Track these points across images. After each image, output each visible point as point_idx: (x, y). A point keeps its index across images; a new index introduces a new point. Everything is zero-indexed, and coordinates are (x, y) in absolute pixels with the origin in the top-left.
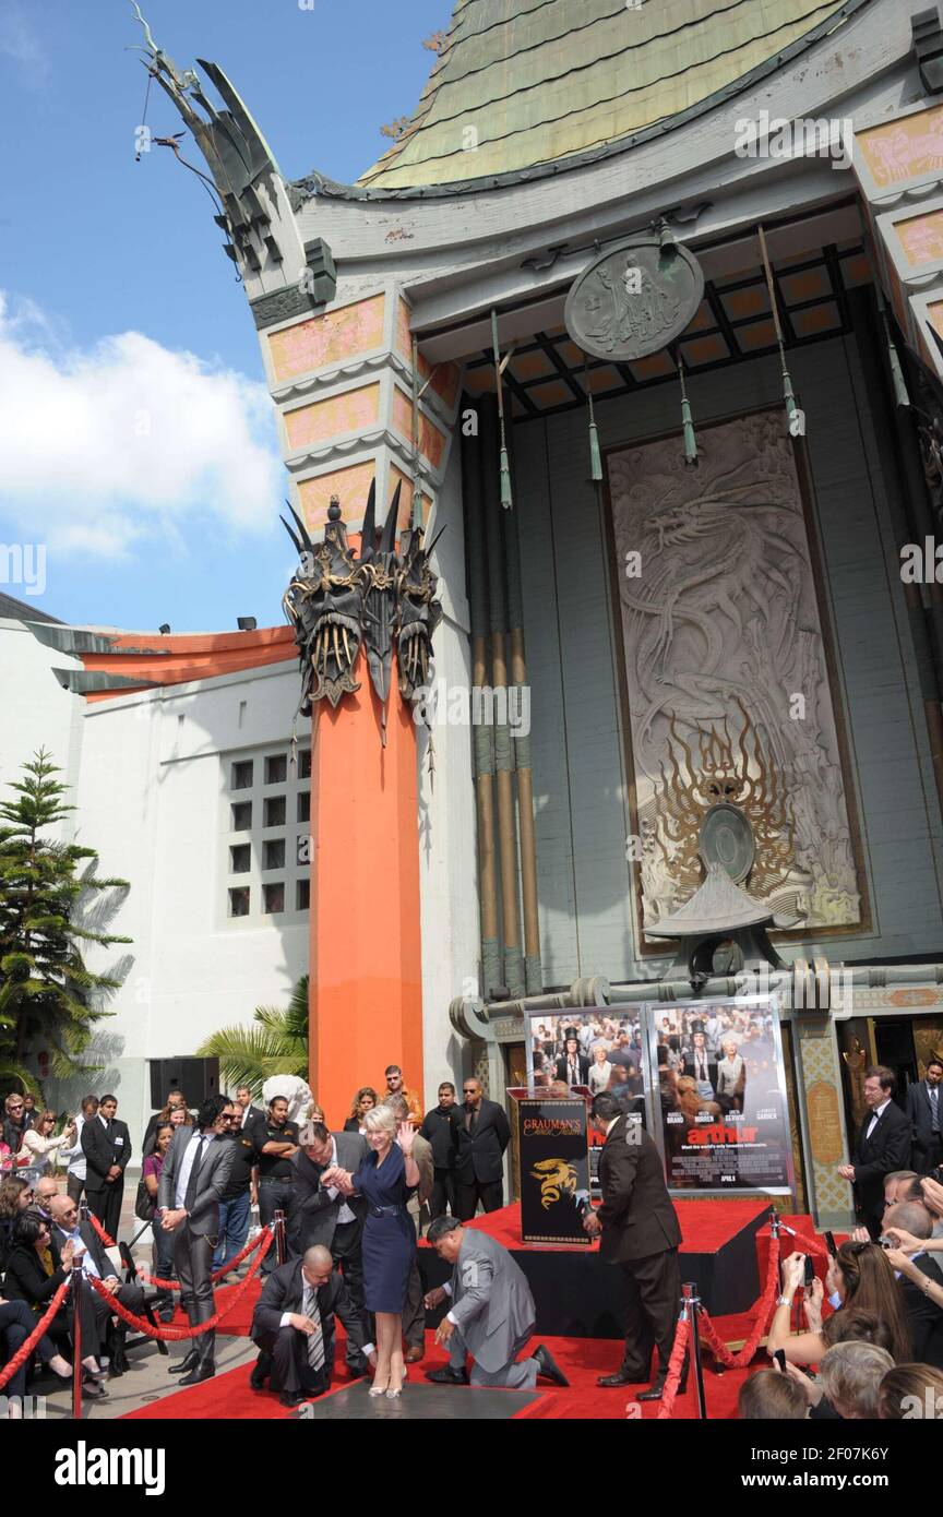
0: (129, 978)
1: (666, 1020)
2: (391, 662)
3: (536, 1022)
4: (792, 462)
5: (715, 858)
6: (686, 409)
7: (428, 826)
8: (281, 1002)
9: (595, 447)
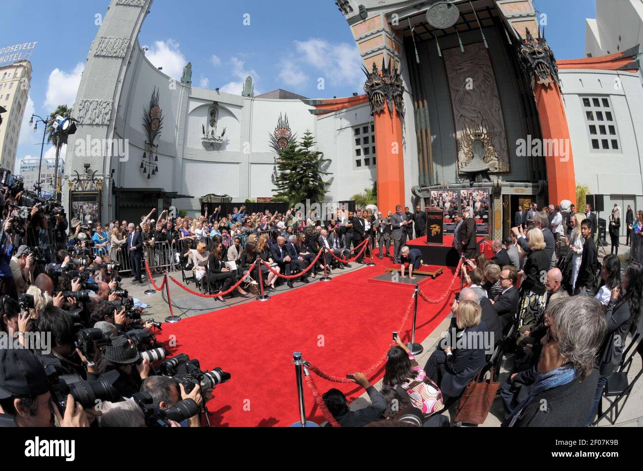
0: (333, 182)
1: (464, 193)
2: (393, 102)
3: (432, 192)
4: (488, 55)
5: (476, 153)
6: (460, 40)
7: (405, 143)
8: (371, 188)
9: (439, 49)
